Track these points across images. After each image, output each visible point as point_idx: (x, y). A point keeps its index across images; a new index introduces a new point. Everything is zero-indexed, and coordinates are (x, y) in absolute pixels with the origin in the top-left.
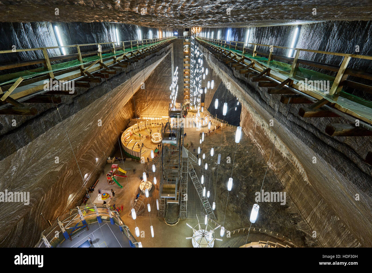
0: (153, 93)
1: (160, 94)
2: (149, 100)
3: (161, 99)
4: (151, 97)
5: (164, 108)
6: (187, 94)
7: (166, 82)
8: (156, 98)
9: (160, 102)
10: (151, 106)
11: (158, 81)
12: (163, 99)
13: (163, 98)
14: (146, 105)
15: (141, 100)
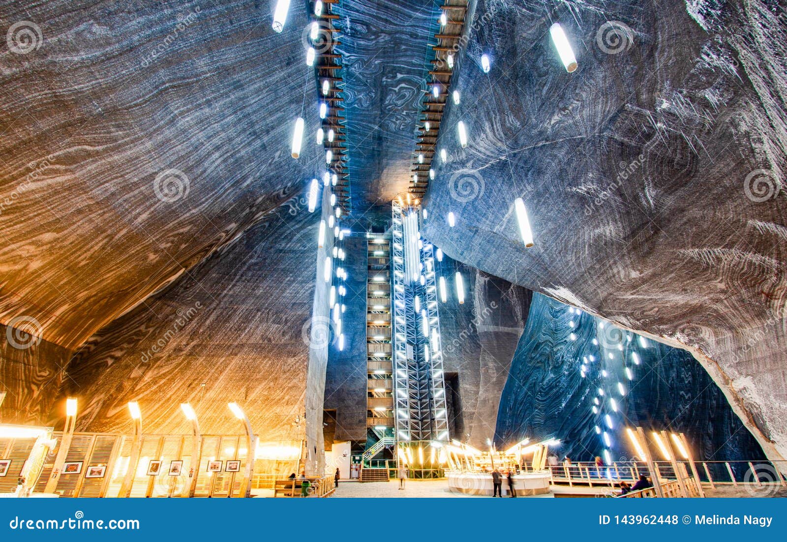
0: (211, 318)
1: (247, 319)
2: (178, 350)
3: (243, 345)
4: (194, 334)
5: (252, 396)
6: (380, 401)
7: (285, 272)
8: (218, 339)
9: (236, 361)
10: (177, 384)
11: (249, 269)
12: (254, 347)
13: (256, 339)
14: (147, 378)
15: (131, 352)
